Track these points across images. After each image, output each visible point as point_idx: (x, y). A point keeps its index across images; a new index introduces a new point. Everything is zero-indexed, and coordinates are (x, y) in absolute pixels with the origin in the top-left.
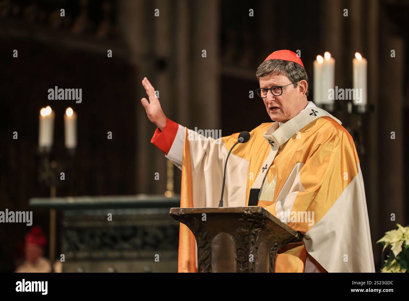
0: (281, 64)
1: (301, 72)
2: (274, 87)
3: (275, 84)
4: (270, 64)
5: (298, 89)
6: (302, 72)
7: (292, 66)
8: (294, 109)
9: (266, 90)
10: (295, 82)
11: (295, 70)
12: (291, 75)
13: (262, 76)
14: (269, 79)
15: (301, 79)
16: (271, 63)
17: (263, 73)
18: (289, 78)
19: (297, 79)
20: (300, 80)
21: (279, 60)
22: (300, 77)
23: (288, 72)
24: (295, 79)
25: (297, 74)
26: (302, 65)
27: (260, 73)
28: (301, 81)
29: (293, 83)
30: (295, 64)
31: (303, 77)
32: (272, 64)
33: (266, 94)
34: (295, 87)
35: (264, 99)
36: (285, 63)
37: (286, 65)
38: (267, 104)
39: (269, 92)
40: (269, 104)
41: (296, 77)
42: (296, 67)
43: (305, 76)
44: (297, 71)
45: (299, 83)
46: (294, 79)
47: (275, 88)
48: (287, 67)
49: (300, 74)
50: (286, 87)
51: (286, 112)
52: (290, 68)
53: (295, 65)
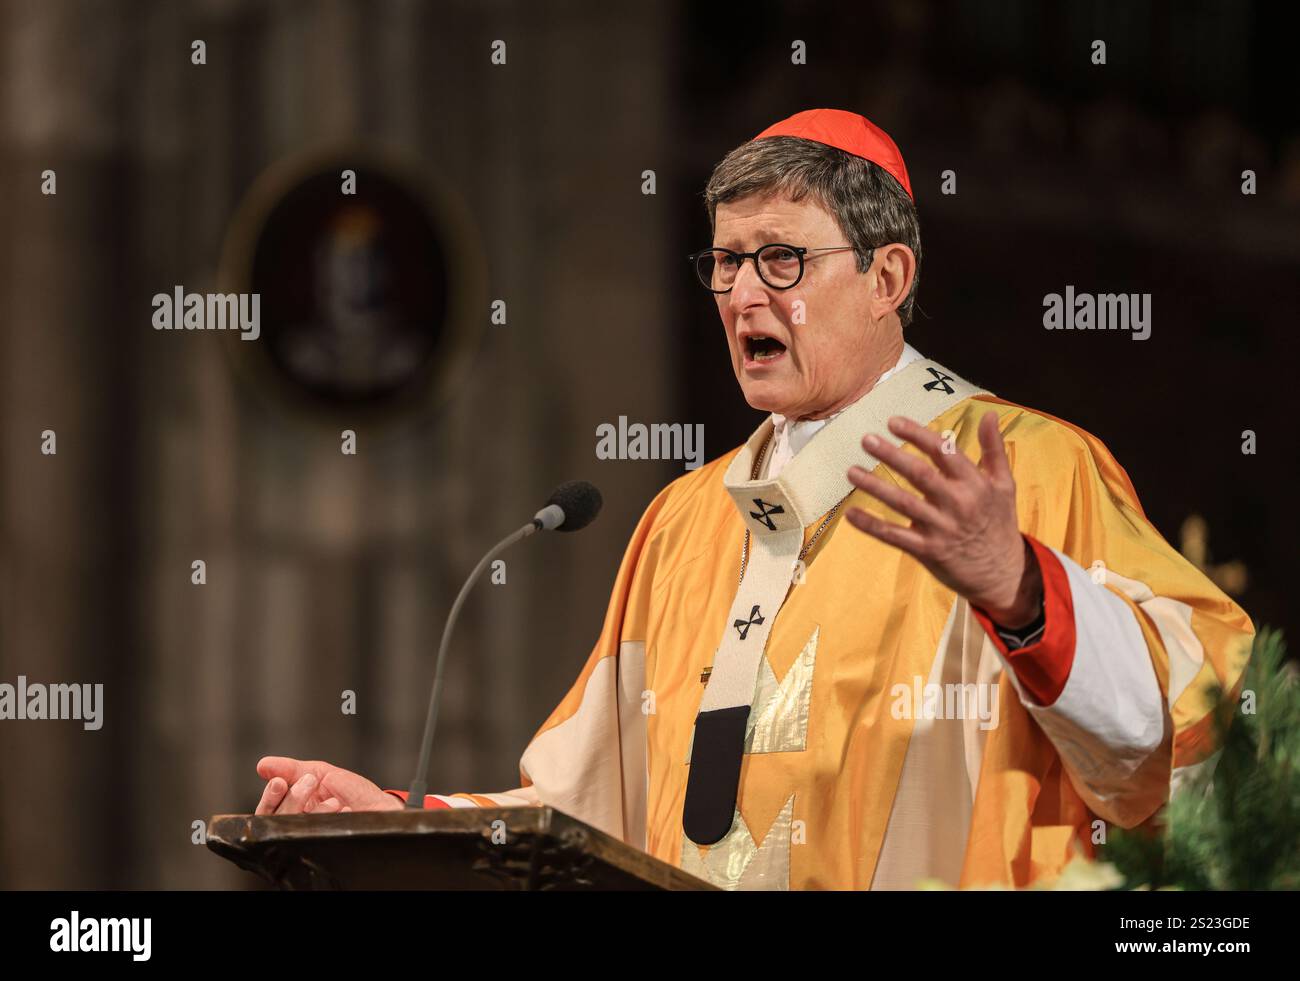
0: (816, 160)
1: (894, 209)
2: (773, 249)
3: (776, 236)
4: (768, 153)
5: (873, 278)
6: (899, 210)
7: (862, 178)
8: (845, 360)
9: (735, 257)
10: (864, 246)
11: (873, 197)
12: (851, 213)
13: (730, 196)
14: (758, 210)
15: (891, 237)
16: (775, 148)
17: (735, 183)
18: (840, 221)
19: (874, 236)
20: (886, 244)
21: (808, 144)
22: (888, 231)
23: (840, 197)
24: (866, 231)
25: (877, 213)
26: (906, 182)
27: (723, 184)
28: (890, 247)
29: (855, 248)
30: (874, 170)
31: (900, 232)
32: (774, 152)
33: (732, 280)
34: (863, 266)
35: (719, 299)
36: (834, 158)
37: (835, 167)
38: (734, 315)
39: (747, 266)
40: (741, 316)
41: (874, 228)
42: (877, 184)
43: (910, 232)
44: (880, 200)
45: (880, 255)
46: (859, 230)
47: (778, 253)
48: (840, 174)
49: (890, 217)
50: (820, 258)
51: (810, 370)
52: (854, 182)
53: (873, 176)
